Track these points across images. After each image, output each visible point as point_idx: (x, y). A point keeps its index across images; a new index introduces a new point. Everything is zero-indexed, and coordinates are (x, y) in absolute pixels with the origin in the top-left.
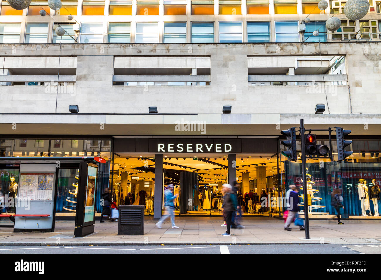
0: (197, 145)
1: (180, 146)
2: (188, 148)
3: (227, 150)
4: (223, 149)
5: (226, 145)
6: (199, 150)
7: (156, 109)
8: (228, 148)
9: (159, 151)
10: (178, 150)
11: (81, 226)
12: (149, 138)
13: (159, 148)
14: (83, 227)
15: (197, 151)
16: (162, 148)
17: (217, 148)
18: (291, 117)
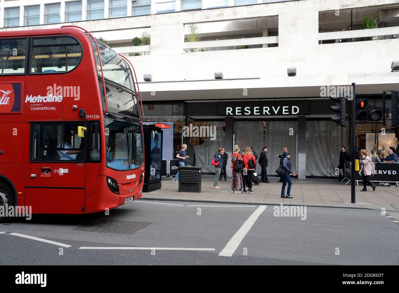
0: (264, 108)
1: (247, 109)
2: (255, 111)
3: (294, 112)
4: (290, 111)
5: (293, 107)
6: (266, 112)
7: (221, 74)
8: (295, 110)
9: (227, 114)
10: (245, 113)
11: (147, 183)
12: (218, 102)
13: (227, 111)
14: (149, 184)
15: (264, 114)
16: (230, 112)
17: (284, 110)
18: (360, 77)
